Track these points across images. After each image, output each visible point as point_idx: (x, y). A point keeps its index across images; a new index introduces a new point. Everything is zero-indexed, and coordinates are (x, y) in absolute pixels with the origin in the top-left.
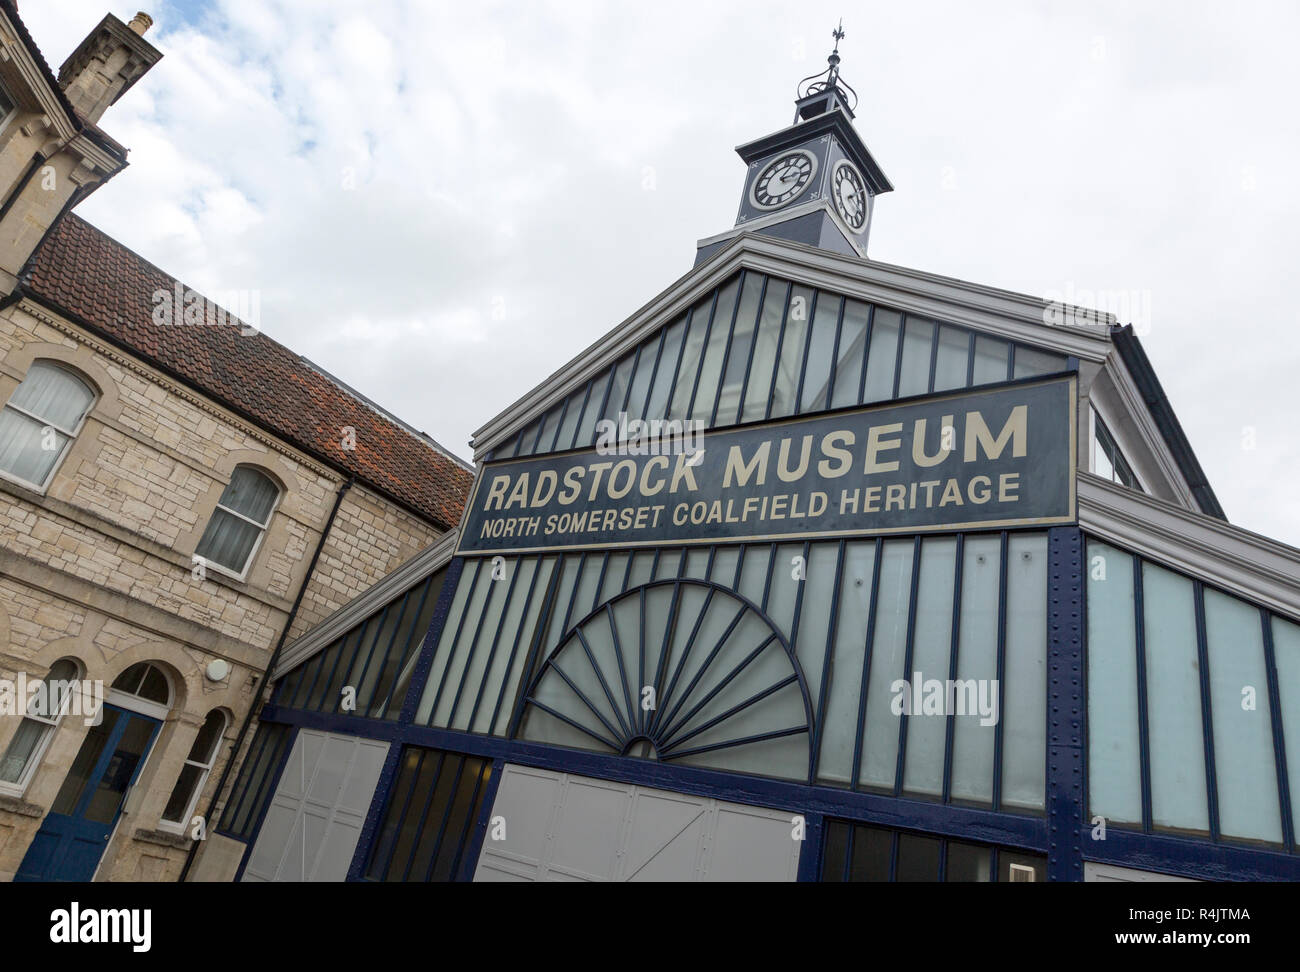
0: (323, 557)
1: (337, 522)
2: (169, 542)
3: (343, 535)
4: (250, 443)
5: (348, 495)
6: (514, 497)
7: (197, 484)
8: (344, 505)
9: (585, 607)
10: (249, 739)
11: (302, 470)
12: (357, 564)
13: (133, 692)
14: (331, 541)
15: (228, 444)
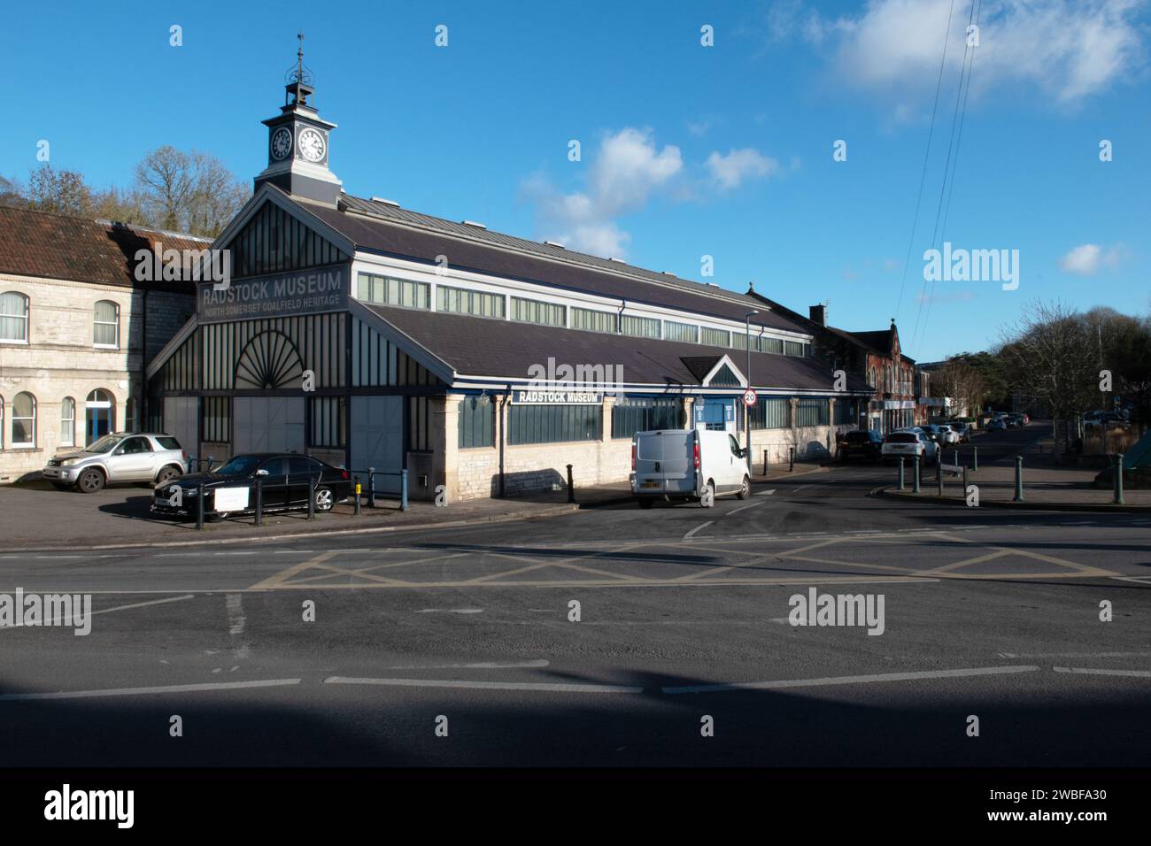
0: (147, 327)
1: (148, 310)
2: (82, 344)
3: (152, 315)
4: (96, 292)
5: (148, 297)
6: (213, 300)
7: (83, 316)
8: (148, 302)
9: (245, 342)
10: (147, 405)
11: (123, 294)
12: (164, 324)
13: (93, 400)
14: (148, 319)
15: (89, 296)
